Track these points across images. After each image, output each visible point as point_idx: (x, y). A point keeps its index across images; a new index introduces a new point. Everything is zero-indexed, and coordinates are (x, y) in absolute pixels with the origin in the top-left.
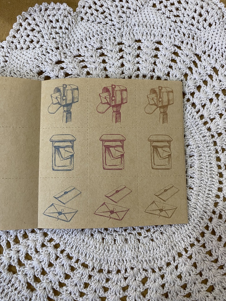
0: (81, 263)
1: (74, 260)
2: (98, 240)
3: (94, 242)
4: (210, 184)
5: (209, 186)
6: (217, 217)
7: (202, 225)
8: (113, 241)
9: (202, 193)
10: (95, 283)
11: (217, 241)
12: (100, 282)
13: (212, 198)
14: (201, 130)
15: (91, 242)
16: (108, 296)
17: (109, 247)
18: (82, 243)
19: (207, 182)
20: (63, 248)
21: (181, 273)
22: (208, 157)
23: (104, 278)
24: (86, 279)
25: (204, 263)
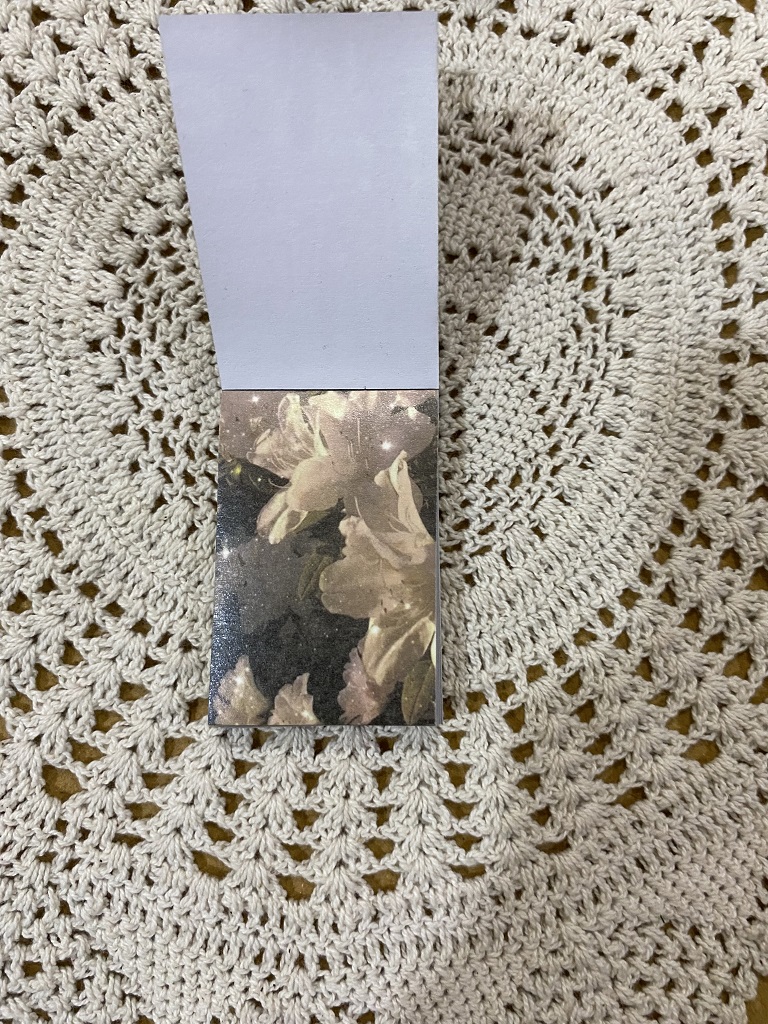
0: (47, 527)
1: (29, 503)
2: (140, 494)
3: (126, 491)
4: (610, 556)
5: (603, 562)
6: (560, 678)
7: (495, 669)
8: (184, 528)
9: (565, 572)
10: (51, 614)
11: (508, 753)
12: (67, 623)
13: (583, 609)
14: (699, 369)
15: (117, 485)
16: (65, 680)
17: (160, 537)
18: (87, 466)
19: (602, 545)
20: (18, 446)
21: (323, 772)
22: (661, 469)
23: (86, 615)
24: (28, 585)
25: (418, 788)
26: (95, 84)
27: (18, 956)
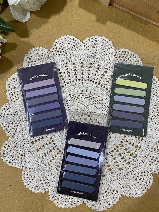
26: (94, 80)
27: (13, 121)
